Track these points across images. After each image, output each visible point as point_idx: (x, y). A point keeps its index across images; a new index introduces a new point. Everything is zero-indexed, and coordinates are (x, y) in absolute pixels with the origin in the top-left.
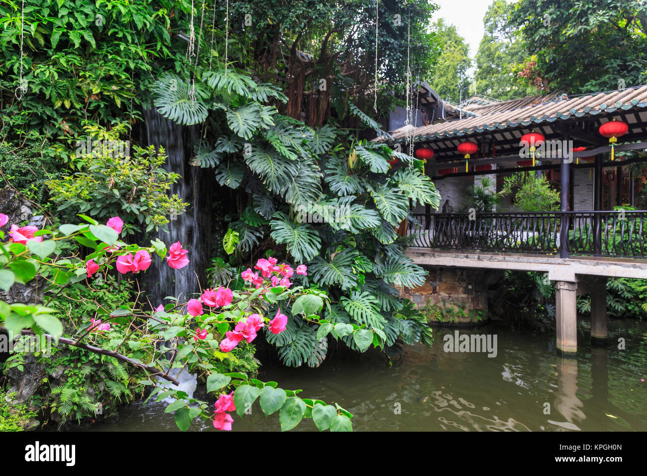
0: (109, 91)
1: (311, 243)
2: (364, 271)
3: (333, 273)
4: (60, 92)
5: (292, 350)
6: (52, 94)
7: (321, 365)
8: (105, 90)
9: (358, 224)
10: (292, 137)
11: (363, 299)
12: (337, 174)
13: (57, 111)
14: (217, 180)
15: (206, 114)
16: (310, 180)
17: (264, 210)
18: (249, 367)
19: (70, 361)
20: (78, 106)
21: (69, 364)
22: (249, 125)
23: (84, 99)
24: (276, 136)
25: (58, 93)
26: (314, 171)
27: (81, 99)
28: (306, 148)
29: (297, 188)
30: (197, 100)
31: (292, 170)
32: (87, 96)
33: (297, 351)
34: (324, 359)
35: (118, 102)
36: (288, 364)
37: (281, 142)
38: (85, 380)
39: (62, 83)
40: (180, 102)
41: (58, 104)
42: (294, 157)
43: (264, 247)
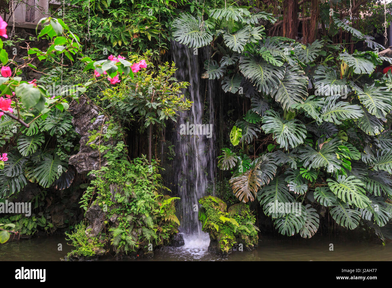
0: (144, 30)
1: (297, 134)
2: (349, 158)
3: (320, 159)
4: (116, 36)
5: (286, 222)
6: (111, 38)
7: (313, 237)
8: (141, 30)
9: (341, 116)
10: (282, 51)
11: (349, 182)
12: (325, 78)
13: (114, 49)
14: (223, 89)
15: (211, 39)
16: (298, 83)
17: (260, 109)
18: (249, 232)
19: (121, 211)
20: (126, 44)
21: (120, 214)
22: (242, 42)
23: (130, 39)
24: (268, 51)
25: (114, 36)
26: (300, 75)
27: (128, 39)
28: (294, 58)
29: (286, 90)
30: (206, 30)
31: (280, 75)
32: (132, 37)
33: (290, 223)
34: (316, 232)
35: (150, 38)
36: (283, 233)
37: (271, 55)
38: (129, 225)
39: (117, 29)
40: (192, 32)
41: (115, 44)
42: (280, 64)
43: (265, 142)
